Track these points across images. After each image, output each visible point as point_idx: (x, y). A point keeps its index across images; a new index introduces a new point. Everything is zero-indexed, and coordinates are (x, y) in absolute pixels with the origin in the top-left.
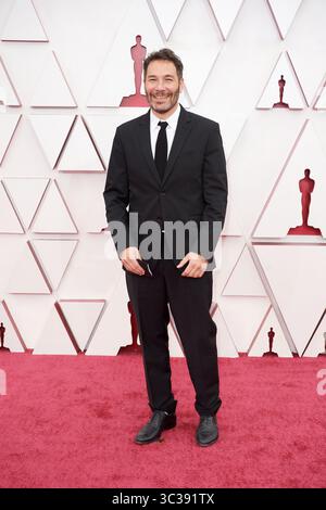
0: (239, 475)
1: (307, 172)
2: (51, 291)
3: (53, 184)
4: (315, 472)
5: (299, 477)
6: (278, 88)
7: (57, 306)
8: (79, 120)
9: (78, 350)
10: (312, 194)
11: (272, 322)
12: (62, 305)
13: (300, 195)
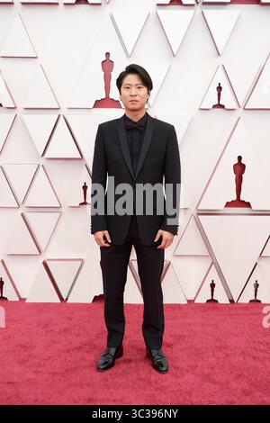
0: (188, 398)
1: (240, 158)
2: (40, 252)
3: (41, 168)
4: (248, 395)
5: (235, 399)
6: (217, 92)
8: (62, 120)
9: (61, 299)
10: (243, 176)
11: (213, 276)
12: (49, 263)
13: (234, 176)
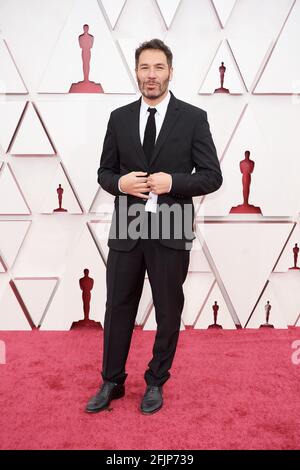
0: (183, 440)
2: (6, 269)
3: (6, 167)
4: (254, 436)
5: (239, 441)
6: (219, 74)
7: (12, 284)
8: (30, 106)
9: (33, 326)
11: (217, 296)
12: (16, 283)
